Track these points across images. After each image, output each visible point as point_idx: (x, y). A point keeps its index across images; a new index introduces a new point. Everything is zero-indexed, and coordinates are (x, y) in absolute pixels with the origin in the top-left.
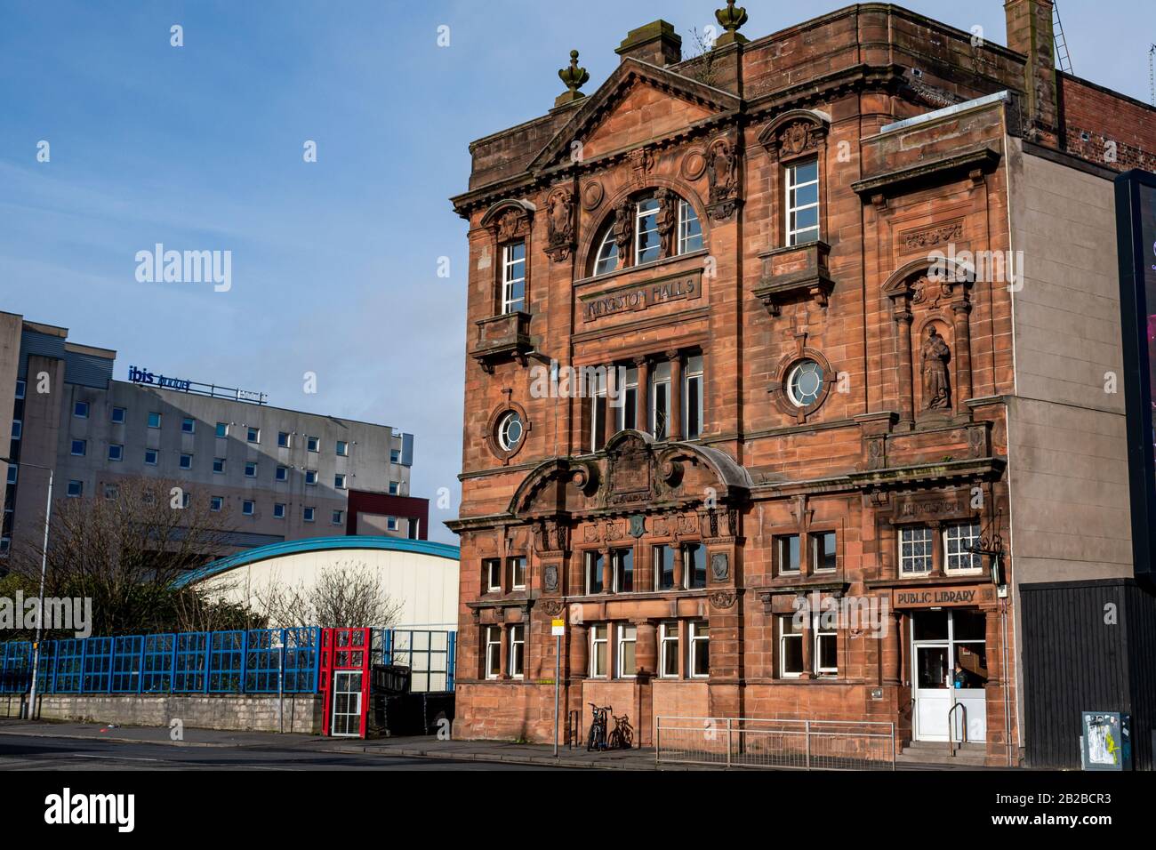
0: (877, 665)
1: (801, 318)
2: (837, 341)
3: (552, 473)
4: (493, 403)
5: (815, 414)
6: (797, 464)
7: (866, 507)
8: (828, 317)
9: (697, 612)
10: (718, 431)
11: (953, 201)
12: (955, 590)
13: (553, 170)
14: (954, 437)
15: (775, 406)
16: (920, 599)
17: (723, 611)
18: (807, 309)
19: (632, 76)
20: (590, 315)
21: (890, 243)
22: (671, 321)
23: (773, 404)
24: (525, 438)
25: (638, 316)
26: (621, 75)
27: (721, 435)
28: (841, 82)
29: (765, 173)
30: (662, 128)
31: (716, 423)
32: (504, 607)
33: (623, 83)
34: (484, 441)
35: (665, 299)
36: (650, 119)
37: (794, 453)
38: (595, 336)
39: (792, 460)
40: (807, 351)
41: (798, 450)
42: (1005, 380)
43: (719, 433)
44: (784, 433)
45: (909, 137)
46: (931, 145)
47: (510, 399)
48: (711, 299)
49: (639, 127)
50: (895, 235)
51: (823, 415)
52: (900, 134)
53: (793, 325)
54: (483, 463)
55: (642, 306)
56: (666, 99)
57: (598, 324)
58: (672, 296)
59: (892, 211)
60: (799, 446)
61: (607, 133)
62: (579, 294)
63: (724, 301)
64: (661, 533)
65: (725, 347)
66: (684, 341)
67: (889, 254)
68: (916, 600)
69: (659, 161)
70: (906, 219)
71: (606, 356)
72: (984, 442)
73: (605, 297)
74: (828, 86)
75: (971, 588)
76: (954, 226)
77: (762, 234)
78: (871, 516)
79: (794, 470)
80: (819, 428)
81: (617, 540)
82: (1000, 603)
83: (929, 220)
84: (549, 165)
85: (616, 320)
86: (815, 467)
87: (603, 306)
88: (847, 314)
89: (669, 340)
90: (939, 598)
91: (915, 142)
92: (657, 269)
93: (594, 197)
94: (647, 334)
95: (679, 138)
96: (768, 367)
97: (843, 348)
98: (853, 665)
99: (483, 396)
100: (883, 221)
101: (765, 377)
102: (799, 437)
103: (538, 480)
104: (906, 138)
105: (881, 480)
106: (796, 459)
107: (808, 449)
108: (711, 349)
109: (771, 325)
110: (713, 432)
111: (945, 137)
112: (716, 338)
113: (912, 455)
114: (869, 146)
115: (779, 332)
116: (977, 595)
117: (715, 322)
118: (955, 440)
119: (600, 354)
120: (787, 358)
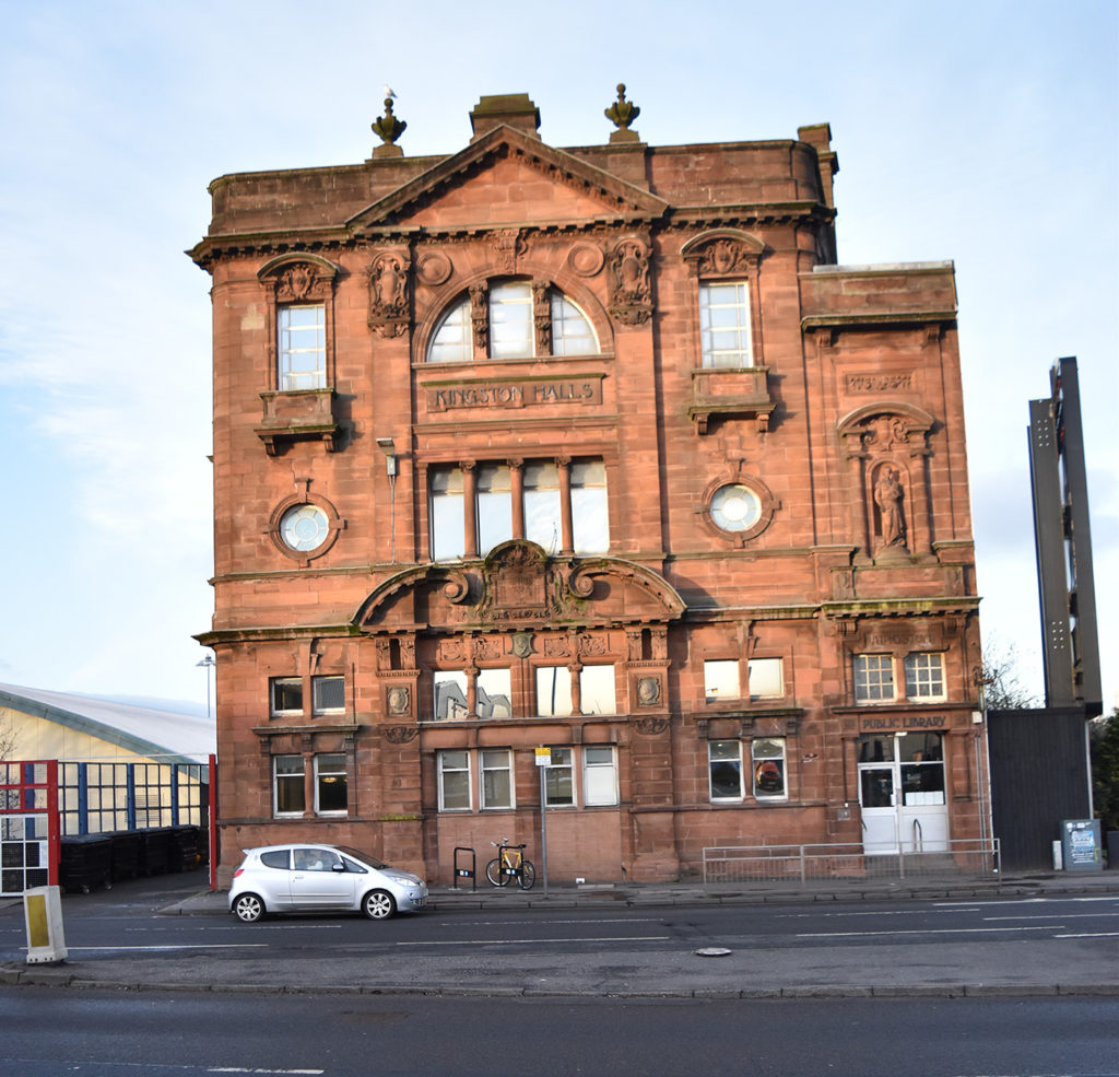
0: (842, 787)
1: (732, 442)
2: (779, 470)
3: (416, 581)
4: (277, 493)
5: (754, 541)
6: (734, 589)
7: (826, 635)
8: (766, 444)
9: (610, 738)
10: (635, 548)
11: (903, 352)
12: (925, 716)
13: (386, 230)
14: (927, 575)
15: (702, 528)
16: (887, 724)
17: (651, 737)
18: (739, 434)
19: (504, 147)
20: (438, 404)
21: (834, 381)
22: (563, 425)
23: (700, 527)
24: (336, 539)
25: (511, 415)
26: (490, 142)
27: (640, 554)
28: (785, 213)
29: (678, 286)
30: (539, 214)
31: (633, 540)
32: (313, 734)
33: (490, 152)
34: (263, 537)
35: (552, 400)
36: (523, 199)
37: (728, 579)
38: (448, 430)
39: (725, 585)
40: (743, 476)
41: (733, 575)
42: (962, 526)
43: (638, 551)
44: (717, 556)
45: (852, 283)
46: (877, 295)
47: (308, 490)
48: (620, 408)
49: (507, 203)
50: (839, 375)
51: (763, 543)
52: (843, 278)
53: (722, 447)
54: (263, 564)
55: (518, 404)
56: (544, 182)
57: (449, 416)
58: (560, 397)
59: (837, 351)
60: (734, 571)
61: (458, 204)
62: (419, 380)
63: (639, 412)
64: (557, 653)
65: (641, 460)
66: (578, 449)
67: (834, 392)
68: (883, 726)
69: (533, 248)
70: (852, 362)
71: (465, 454)
72: (962, 581)
73: (460, 387)
74: (769, 213)
75: (941, 715)
76: (902, 377)
77: (678, 348)
78: (832, 645)
79: (730, 595)
80: (760, 555)
81: (490, 659)
82: (973, 728)
83: (876, 367)
84: (377, 223)
85: (476, 415)
86: (757, 593)
87: (459, 397)
88: (788, 444)
89: (560, 445)
90: (908, 723)
91: (860, 288)
92: (536, 366)
93: (437, 273)
94: (524, 435)
95: (570, 228)
96: (693, 487)
97: (785, 478)
98: (808, 788)
99: (258, 483)
100: (827, 359)
101: (688, 497)
102: (734, 562)
103: (395, 588)
104: (848, 283)
105: (861, 611)
106: (732, 584)
107: (746, 575)
108: (623, 462)
109: (695, 445)
110: (629, 549)
111: (892, 291)
112: (629, 450)
113: (883, 589)
114: (808, 282)
115: (705, 453)
116: (947, 721)
117: (627, 433)
118: (926, 578)
119: (456, 451)
120: (717, 480)
